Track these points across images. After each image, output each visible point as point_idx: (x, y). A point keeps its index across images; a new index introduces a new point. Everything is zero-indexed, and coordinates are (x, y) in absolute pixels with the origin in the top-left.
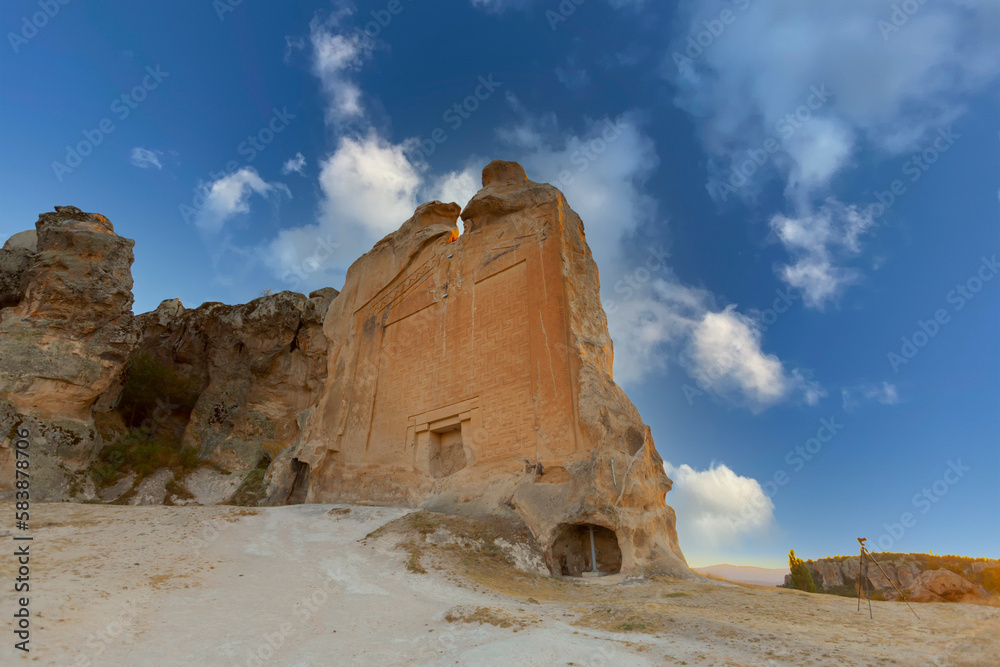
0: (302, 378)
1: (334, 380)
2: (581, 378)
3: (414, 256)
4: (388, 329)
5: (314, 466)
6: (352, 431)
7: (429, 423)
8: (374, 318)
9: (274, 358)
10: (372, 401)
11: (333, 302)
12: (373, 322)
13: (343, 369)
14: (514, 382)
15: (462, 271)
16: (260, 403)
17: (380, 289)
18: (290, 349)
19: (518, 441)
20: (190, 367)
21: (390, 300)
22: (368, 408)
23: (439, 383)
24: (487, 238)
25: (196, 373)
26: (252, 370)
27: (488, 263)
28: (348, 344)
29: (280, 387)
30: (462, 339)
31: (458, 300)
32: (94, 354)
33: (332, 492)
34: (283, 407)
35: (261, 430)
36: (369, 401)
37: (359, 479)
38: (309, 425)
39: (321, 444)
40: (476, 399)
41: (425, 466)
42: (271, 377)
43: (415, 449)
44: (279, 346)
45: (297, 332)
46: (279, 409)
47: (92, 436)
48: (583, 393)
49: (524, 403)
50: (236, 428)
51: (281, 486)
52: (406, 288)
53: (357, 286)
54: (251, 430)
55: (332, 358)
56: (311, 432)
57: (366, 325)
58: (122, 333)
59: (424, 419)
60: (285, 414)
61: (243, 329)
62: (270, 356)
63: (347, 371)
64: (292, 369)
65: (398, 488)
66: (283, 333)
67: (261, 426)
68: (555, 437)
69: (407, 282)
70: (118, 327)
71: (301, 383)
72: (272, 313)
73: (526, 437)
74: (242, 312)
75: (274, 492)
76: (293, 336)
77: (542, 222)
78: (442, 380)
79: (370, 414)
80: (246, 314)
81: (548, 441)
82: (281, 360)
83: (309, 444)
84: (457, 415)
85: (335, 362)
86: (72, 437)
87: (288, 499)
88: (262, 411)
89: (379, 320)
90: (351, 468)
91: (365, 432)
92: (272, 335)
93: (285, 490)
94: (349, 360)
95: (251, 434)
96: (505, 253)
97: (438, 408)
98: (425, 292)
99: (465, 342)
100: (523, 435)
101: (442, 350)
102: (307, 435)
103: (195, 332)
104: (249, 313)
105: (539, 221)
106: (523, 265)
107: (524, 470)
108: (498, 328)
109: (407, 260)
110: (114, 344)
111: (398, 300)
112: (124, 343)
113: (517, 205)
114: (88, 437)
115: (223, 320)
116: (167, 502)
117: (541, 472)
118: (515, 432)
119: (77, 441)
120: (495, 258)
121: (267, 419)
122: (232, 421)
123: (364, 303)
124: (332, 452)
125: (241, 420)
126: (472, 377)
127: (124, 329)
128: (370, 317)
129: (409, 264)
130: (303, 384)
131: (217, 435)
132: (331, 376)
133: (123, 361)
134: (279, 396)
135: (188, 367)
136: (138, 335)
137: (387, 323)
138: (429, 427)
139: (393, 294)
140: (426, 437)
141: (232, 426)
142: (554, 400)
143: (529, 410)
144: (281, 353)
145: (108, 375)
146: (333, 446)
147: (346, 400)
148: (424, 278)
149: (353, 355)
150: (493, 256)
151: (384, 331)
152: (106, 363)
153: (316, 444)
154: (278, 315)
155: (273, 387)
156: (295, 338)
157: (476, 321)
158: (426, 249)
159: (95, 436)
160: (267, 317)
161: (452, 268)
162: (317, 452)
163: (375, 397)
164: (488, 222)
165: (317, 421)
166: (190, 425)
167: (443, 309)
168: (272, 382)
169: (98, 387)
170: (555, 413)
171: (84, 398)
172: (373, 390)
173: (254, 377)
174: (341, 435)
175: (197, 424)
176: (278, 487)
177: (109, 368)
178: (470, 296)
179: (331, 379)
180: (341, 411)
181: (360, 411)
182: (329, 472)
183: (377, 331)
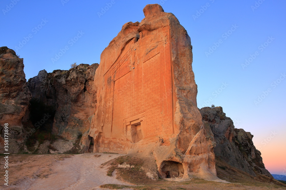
0: (90, 102)
1: (99, 104)
2: (176, 105)
3: (123, 49)
4: (116, 82)
5: (95, 138)
6: (106, 125)
7: (131, 122)
8: (111, 77)
9: (78, 95)
10: (112, 113)
11: (97, 70)
12: (110, 79)
13: (102, 99)
14: (156, 106)
15: (139, 57)
16: (76, 113)
17: (112, 64)
18: (83, 91)
19: (157, 130)
20: (52, 100)
21: (116, 69)
22: (111, 116)
23: (133, 106)
24: (147, 41)
25: (54, 102)
26: (71, 101)
27: (147, 53)
28: (103, 89)
29: (82, 106)
30: (139, 88)
31: (138, 71)
32: (18, 104)
33: (102, 148)
34: (84, 114)
35: (78, 124)
36: (111, 113)
37: (109, 143)
38: (93, 122)
39: (97, 130)
40: (144, 113)
41: (130, 138)
42: (79, 103)
43: (126, 132)
44: (79, 90)
45: (85, 84)
46: (83, 115)
47: (23, 131)
48: (176, 111)
49: (159, 115)
50: (69, 124)
51: (86, 145)
52: (121, 64)
53: (104, 63)
54: (74, 125)
55: (98, 95)
56: (93, 125)
57: (108, 81)
58: (25, 95)
59: (128, 120)
60: (85, 117)
61: (66, 84)
62: (77, 94)
63: (103, 101)
64: (86, 99)
65: (121, 146)
66: (80, 85)
67: (77, 123)
68: (167, 128)
69: (121, 61)
70: (24, 93)
71: (89, 105)
72: (75, 77)
73: (159, 128)
74: (65, 77)
75: (83, 148)
76: (84, 85)
77: (165, 35)
78: (134, 105)
79: (112, 118)
80: (66, 78)
81: (165, 130)
82: (81, 96)
83: (93, 130)
84: (139, 119)
85: (99, 96)
86: (17, 132)
87: (89, 150)
88: (77, 117)
89: (112, 78)
90: (107, 139)
91: (110, 125)
92: (77, 86)
93: (87, 147)
94: (103, 96)
95: (74, 126)
96: (153, 49)
97: (132, 116)
98: (127, 66)
99: (140, 88)
100: (158, 127)
101: (133, 92)
102: (92, 126)
103: (50, 86)
104: (67, 77)
105: (164, 35)
106: (159, 55)
107: (158, 141)
108: (151, 83)
109: (120, 51)
110: (23, 99)
111: (118, 69)
112: (26, 98)
113: (156, 27)
114: (22, 132)
115: (59, 81)
116: (49, 153)
117: (163, 142)
118: (156, 126)
119: (19, 133)
120: (150, 51)
121: (79, 120)
122: (67, 121)
123: (107, 71)
124: (100, 133)
125: (70, 120)
126: (143, 104)
127: (25, 93)
128: (109, 77)
129: (121, 53)
130: (90, 105)
131: (63, 127)
132: (98, 102)
133: (27, 105)
134: (82, 110)
135: (51, 100)
136: (30, 95)
137: (115, 80)
138: (130, 123)
139: (116, 67)
140: (129, 127)
141: (68, 123)
142: (167, 114)
143: (160, 118)
144: (81, 93)
145: (24, 110)
146: (100, 131)
147: (104, 112)
148: (127, 59)
149: (104, 93)
150: (149, 50)
151: (114, 83)
152: (22, 106)
153: (95, 130)
154: (77, 78)
155: (80, 107)
156: (85, 87)
157: (144, 80)
158: (127, 45)
159: (24, 131)
160: (74, 78)
161: (136, 55)
162: (96, 133)
163: (113, 111)
164: (147, 34)
165: (95, 120)
166: (54, 123)
167: (133, 74)
168: (79, 105)
169: (22, 115)
170: (167, 119)
171: (18, 119)
172: (112, 109)
173: (72, 103)
174: (102, 126)
175: (56, 123)
176: (84, 146)
177: (23, 108)
178: (141, 68)
179: (98, 104)
180: (102, 117)
181: (108, 117)
182: (100, 140)
183: (112, 83)
